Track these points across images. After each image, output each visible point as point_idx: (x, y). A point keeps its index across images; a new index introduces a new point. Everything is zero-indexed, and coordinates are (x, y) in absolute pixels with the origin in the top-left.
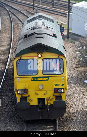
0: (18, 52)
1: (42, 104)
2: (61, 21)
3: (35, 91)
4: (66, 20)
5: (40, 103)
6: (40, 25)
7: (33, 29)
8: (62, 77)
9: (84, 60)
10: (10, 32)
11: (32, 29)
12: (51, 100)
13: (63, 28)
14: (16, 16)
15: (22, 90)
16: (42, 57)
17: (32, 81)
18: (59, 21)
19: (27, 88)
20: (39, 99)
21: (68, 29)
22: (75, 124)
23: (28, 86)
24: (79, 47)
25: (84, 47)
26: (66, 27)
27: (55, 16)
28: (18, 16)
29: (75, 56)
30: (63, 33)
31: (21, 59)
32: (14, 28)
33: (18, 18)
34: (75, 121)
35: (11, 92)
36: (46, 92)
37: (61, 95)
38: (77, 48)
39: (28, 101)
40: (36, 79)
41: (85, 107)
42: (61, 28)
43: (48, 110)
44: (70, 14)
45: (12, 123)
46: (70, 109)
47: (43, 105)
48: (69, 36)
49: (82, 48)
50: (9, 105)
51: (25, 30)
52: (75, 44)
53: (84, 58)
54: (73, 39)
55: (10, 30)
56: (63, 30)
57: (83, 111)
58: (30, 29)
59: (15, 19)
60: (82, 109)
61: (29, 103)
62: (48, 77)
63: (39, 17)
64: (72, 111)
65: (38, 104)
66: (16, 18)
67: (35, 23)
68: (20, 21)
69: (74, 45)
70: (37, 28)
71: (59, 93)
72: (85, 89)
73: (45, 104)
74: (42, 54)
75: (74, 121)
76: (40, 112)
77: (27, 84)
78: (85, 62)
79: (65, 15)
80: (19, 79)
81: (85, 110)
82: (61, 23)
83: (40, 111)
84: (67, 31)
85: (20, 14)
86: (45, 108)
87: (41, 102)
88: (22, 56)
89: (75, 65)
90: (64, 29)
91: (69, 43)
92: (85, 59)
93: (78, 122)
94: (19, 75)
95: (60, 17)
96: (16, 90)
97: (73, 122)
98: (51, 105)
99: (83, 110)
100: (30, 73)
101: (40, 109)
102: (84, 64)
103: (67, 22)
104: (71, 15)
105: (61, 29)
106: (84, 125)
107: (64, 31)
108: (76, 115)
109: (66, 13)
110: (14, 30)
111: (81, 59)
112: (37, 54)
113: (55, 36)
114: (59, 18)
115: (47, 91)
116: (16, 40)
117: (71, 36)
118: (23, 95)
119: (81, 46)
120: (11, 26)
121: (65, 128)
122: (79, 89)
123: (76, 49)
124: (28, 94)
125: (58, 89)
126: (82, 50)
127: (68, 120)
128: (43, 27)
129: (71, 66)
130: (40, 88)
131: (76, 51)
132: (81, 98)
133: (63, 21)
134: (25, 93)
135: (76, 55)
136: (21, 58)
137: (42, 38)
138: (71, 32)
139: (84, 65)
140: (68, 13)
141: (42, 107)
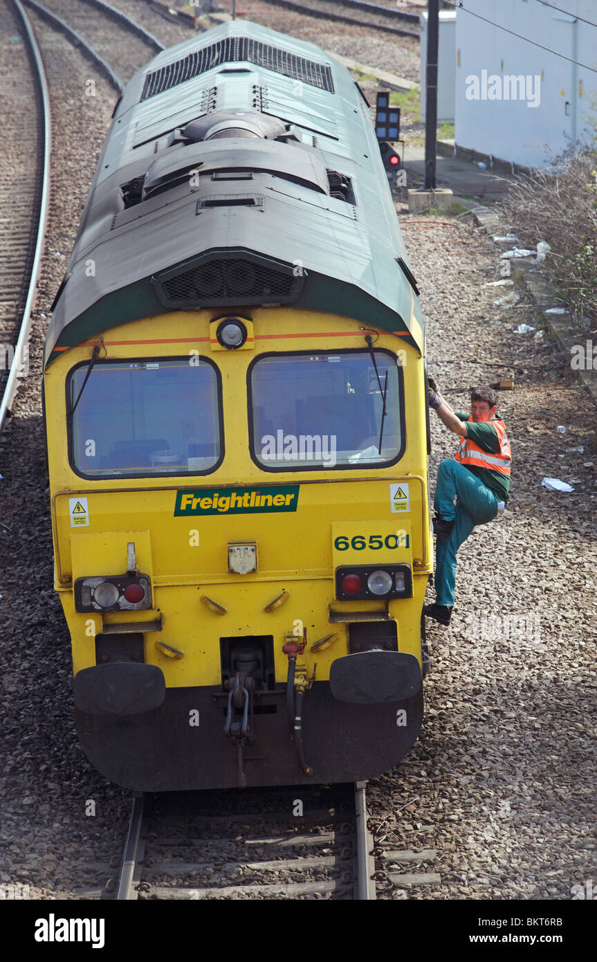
0: (74, 307)
1: (250, 680)
2: (383, 67)
3: (199, 586)
4: (418, 61)
5: (236, 669)
6: (234, 112)
7: (187, 143)
8: (394, 488)
9: (540, 334)
10: (30, 146)
11: (175, 142)
12: (316, 648)
13: (393, 118)
14: (70, 37)
15: (110, 581)
16: (247, 345)
17: (178, 513)
18: (366, 69)
19: (146, 568)
20: (231, 646)
21: (431, 124)
22: (486, 774)
23: (153, 555)
24: (509, 246)
25: (542, 247)
26: (412, 111)
27: (342, 32)
28: (81, 36)
29: (479, 308)
30: (397, 148)
31: (96, 360)
32: (53, 116)
33: (80, 46)
34: (484, 752)
35: (39, 560)
36: (284, 596)
37: (384, 613)
38: (490, 252)
39: (152, 659)
40: (204, 503)
41: (549, 656)
42: (383, 118)
43: (294, 723)
44: (443, 15)
45: (48, 770)
46: (450, 675)
47: (259, 687)
48: (439, 171)
49: (526, 252)
50: (30, 645)
51: (129, 146)
52: (477, 224)
53: (544, 322)
54: (463, 191)
55: (26, 136)
56: (392, 132)
57: (535, 681)
58: (164, 141)
59: (61, 53)
60: (531, 667)
61: (158, 675)
62: (293, 488)
63: (230, 50)
64: (458, 684)
65: (224, 677)
66: (70, 47)
67: (198, 97)
68: (98, 67)
69: (471, 233)
70: (217, 135)
71: (372, 597)
72: (549, 532)
73: (272, 676)
74: (248, 324)
75: (474, 750)
76: (241, 735)
77: (144, 541)
78: (548, 351)
79: (405, 27)
80: (83, 501)
81: (550, 675)
82: (383, 84)
83: (236, 727)
84: (422, 134)
85: (94, 23)
86: (271, 709)
87: (249, 667)
88: (108, 337)
89: (479, 371)
90: (403, 121)
91: (441, 219)
92: (546, 330)
93: (505, 755)
94: (89, 472)
95: (374, 40)
96: (67, 580)
97: (467, 758)
98: (318, 687)
99: (540, 676)
100: (165, 459)
101: (238, 712)
102: (541, 361)
103: (422, 76)
104: (451, 23)
105: (378, 125)
106: (541, 778)
107: (403, 136)
108: (486, 710)
109: (413, 13)
110: (54, 135)
111: (522, 328)
112: (215, 325)
113: (340, 187)
114: (364, 47)
115: (288, 587)
116: (70, 201)
117: (454, 169)
118: (117, 618)
119: (522, 236)
120: (32, 106)
121: (417, 803)
122: (506, 537)
123: (484, 261)
124: (150, 608)
125: (365, 571)
126: (528, 266)
127: (435, 744)
128: (260, 125)
129: (453, 375)
130: (235, 563)
131: (489, 274)
132: (520, 594)
133: (395, 71)
134: (129, 605)
135: (484, 299)
136: (97, 350)
137: (249, 202)
138: (451, 142)
139: (543, 369)
140: (425, 15)
141: (255, 697)
